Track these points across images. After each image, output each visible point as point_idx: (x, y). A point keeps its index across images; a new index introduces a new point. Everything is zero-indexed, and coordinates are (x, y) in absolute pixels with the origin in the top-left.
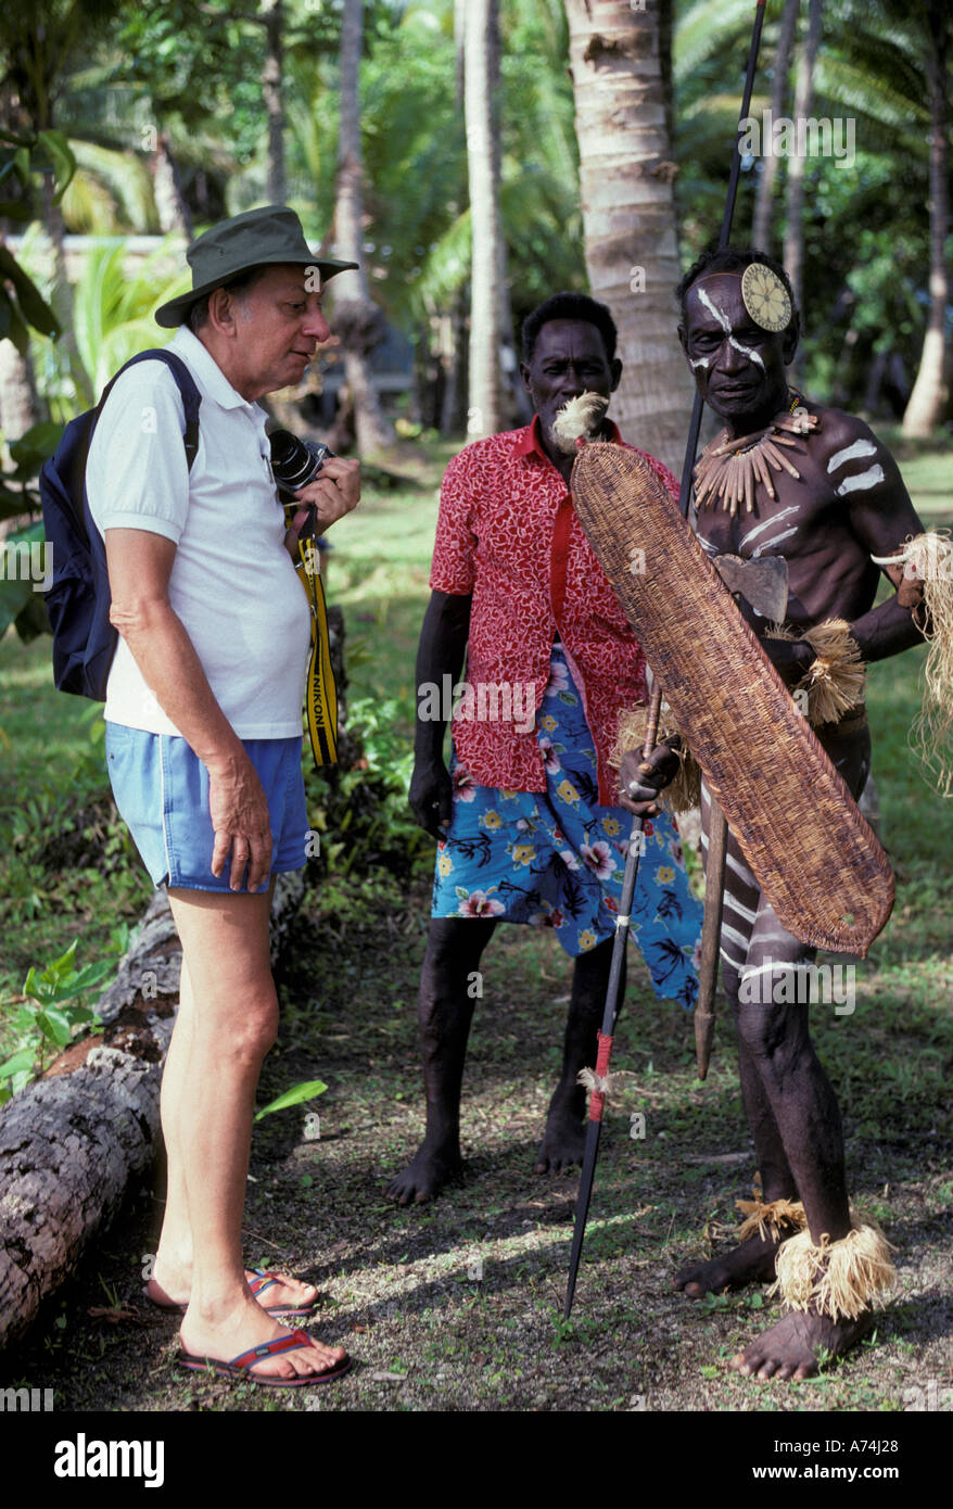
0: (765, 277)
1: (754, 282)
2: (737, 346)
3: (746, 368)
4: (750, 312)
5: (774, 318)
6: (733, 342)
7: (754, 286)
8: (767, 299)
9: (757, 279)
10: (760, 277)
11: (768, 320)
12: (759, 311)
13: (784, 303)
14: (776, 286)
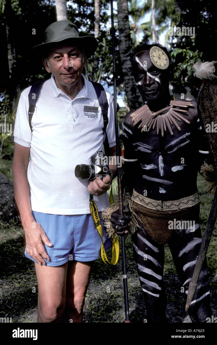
0: (159, 51)
1: (154, 52)
2: (150, 75)
3: (154, 83)
4: (153, 63)
5: (162, 65)
6: (149, 74)
7: (154, 54)
8: (159, 58)
9: (155, 51)
10: (157, 51)
11: (160, 65)
12: (156, 62)
13: (166, 60)
14: (163, 54)
